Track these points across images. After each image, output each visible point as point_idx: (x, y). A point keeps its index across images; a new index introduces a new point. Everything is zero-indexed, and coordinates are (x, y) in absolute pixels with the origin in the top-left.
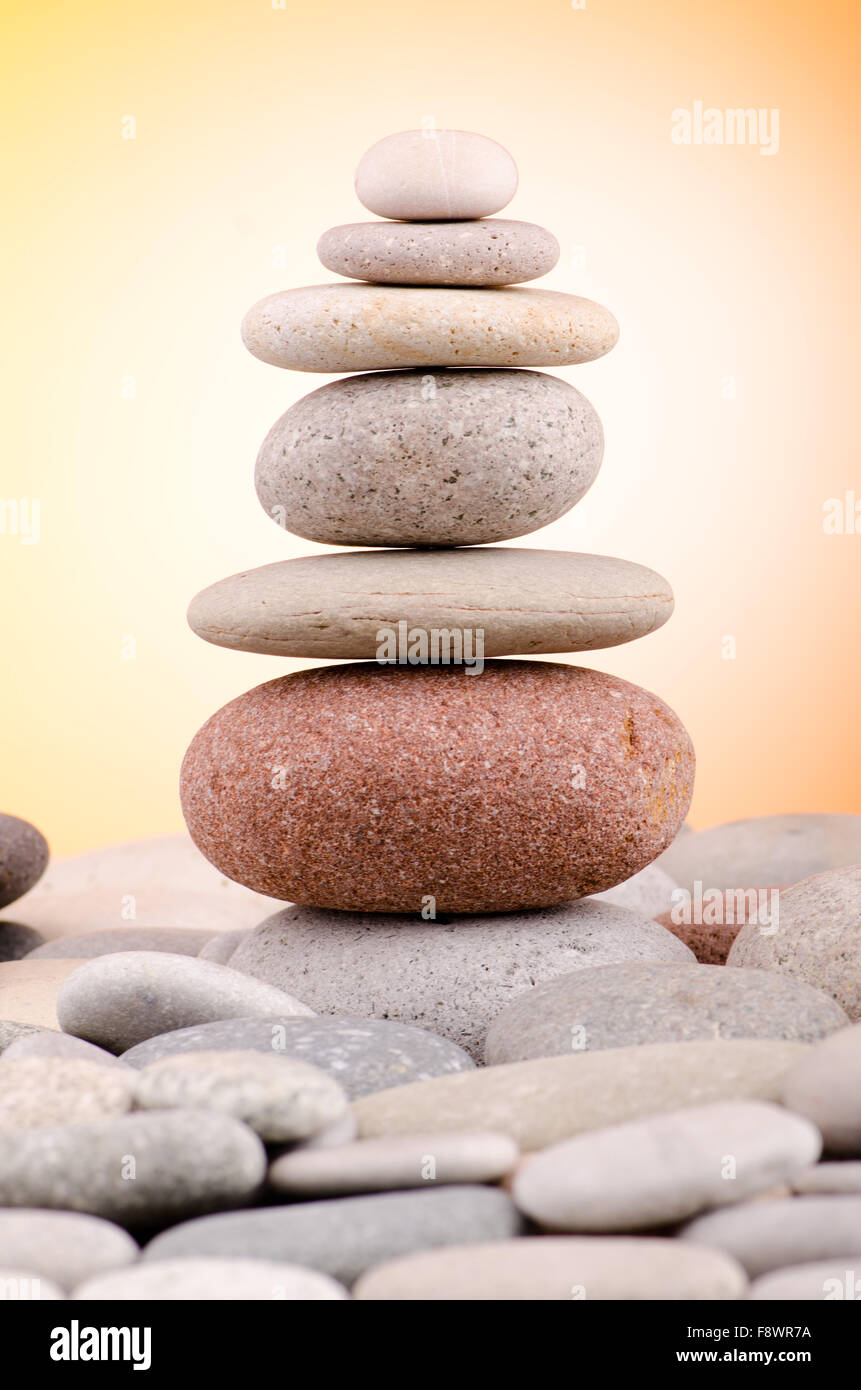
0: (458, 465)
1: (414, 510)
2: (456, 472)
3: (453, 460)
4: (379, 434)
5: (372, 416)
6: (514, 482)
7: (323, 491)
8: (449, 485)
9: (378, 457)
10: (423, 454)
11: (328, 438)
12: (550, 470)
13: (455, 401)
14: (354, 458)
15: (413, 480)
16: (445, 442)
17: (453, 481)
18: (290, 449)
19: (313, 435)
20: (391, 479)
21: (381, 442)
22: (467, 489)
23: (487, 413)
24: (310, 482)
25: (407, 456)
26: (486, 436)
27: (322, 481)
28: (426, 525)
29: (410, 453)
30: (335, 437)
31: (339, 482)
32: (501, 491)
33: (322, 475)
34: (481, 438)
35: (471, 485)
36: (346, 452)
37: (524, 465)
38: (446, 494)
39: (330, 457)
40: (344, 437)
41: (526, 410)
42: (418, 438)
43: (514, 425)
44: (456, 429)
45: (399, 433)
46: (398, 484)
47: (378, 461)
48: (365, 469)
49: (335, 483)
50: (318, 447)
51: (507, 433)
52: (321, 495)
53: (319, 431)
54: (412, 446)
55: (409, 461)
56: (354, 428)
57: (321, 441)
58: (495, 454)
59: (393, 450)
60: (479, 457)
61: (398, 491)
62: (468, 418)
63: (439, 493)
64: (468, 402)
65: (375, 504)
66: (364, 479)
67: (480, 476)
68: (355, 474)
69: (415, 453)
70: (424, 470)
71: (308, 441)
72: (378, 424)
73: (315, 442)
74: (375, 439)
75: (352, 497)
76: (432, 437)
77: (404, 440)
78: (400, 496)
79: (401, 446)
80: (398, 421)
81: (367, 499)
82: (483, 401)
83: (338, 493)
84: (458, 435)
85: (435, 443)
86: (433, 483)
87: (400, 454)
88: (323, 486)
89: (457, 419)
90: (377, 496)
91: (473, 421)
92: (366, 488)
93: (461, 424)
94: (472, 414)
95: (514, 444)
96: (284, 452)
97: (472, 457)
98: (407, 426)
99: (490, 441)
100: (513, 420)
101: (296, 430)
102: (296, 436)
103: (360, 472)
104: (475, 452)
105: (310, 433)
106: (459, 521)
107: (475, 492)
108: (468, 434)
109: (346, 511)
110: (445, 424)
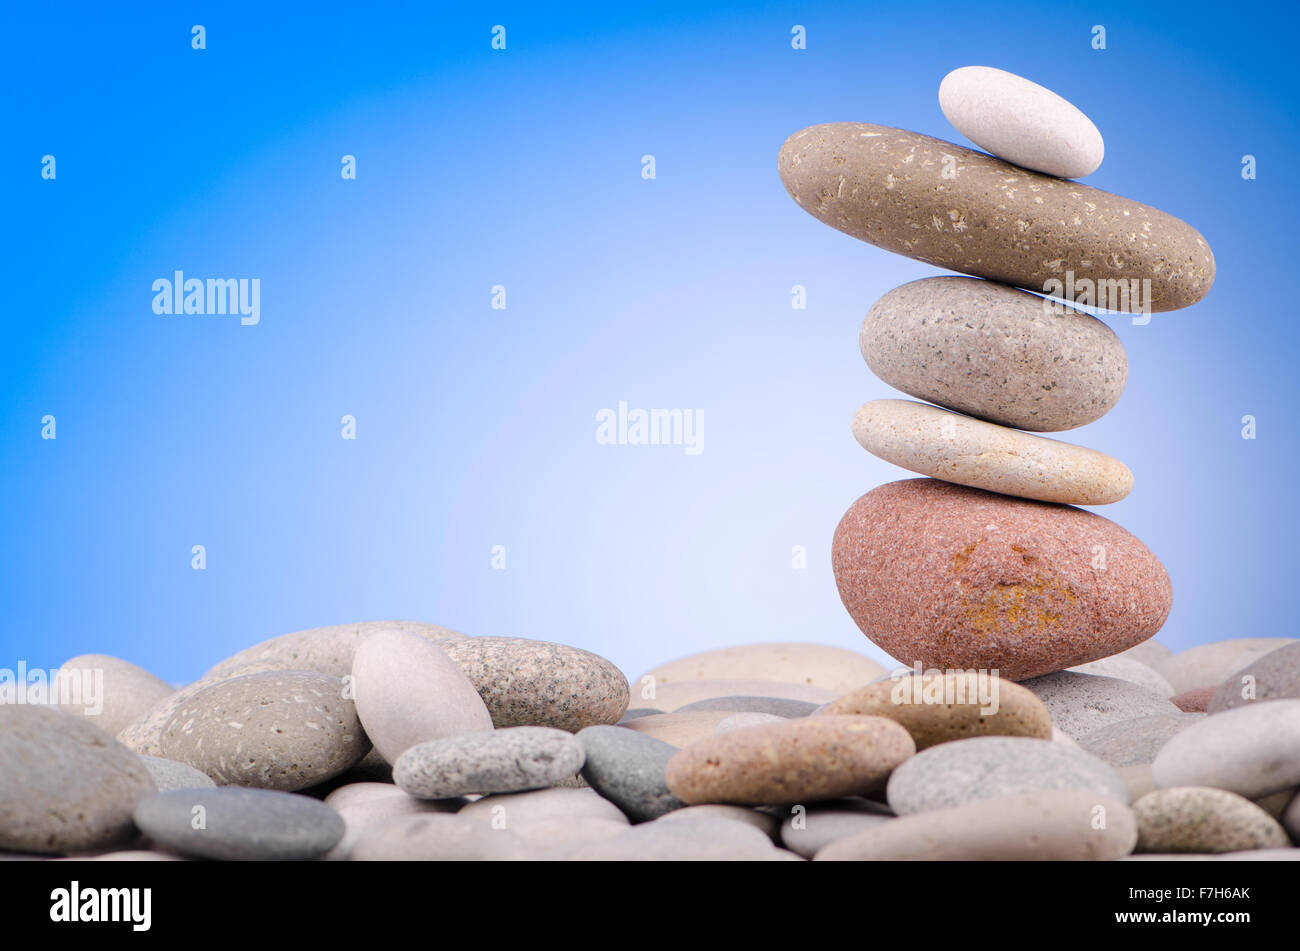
0: (1058, 379)
1: (1008, 398)
2: (1054, 384)
3: (1056, 374)
4: (1011, 337)
5: (1008, 322)
6: (1085, 404)
7: (948, 362)
8: (1044, 391)
9: (1004, 354)
10: (1037, 364)
11: (968, 325)
12: (1107, 401)
13: (1069, 332)
14: (985, 348)
15: (1022, 378)
16: (1056, 360)
17: (1049, 388)
18: (931, 322)
19: (956, 320)
20: (1006, 372)
21: (1010, 344)
22: (1056, 397)
23: (1088, 348)
24: (940, 352)
25: (1025, 359)
26: (1084, 365)
27: (952, 355)
28: (1007, 410)
29: (1028, 359)
30: (976, 328)
31: (965, 361)
32: (1073, 406)
33: (954, 351)
34: (1080, 366)
35: (1059, 395)
36: (980, 342)
37: (1097, 393)
38: (1038, 395)
39: (966, 341)
40: (983, 330)
41: (1110, 354)
42: (1038, 351)
43: (1102, 364)
44: (1067, 353)
45: (1026, 342)
46: (1008, 377)
47: (1002, 357)
48: (990, 359)
49: (962, 360)
50: (959, 331)
51: (1096, 367)
52: (944, 364)
53: (962, 318)
54: (1031, 355)
55: (1025, 365)
56: (992, 327)
57: (963, 326)
58: (1085, 380)
59: (1017, 352)
60: (1074, 378)
61: (1005, 382)
62: (1077, 348)
63: (1034, 393)
64: (1079, 335)
65: (983, 385)
66: (985, 365)
67: (1068, 392)
68: (981, 360)
69: (1031, 360)
70: (1033, 374)
71: (951, 322)
72: (1012, 331)
73: (956, 326)
74: (1006, 340)
75: (969, 374)
76: (1048, 354)
77: (1028, 349)
78: (1005, 386)
79: (1024, 352)
80: (1027, 333)
81: (979, 379)
82: (1086, 338)
83: (960, 366)
84: (1066, 358)
85: (1048, 359)
86: (1034, 385)
87: (1021, 357)
88: (951, 359)
89: (1068, 346)
90: (988, 380)
91: (1079, 351)
92: (984, 372)
93: (1070, 351)
94: (1079, 346)
95: (1098, 377)
96: (924, 323)
97: (1070, 377)
98: (1033, 340)
99: (1085, 369)
100: (1101, 359)
101: (940, 310)
102: (938, 314)
103: (985, 360)
104: (1072, 374)
105: (952, 317)
106: (1031, 416)
107: (1058, 401)
108: (1073, 360)
109: (957, 382)
110: (1060, 347)
